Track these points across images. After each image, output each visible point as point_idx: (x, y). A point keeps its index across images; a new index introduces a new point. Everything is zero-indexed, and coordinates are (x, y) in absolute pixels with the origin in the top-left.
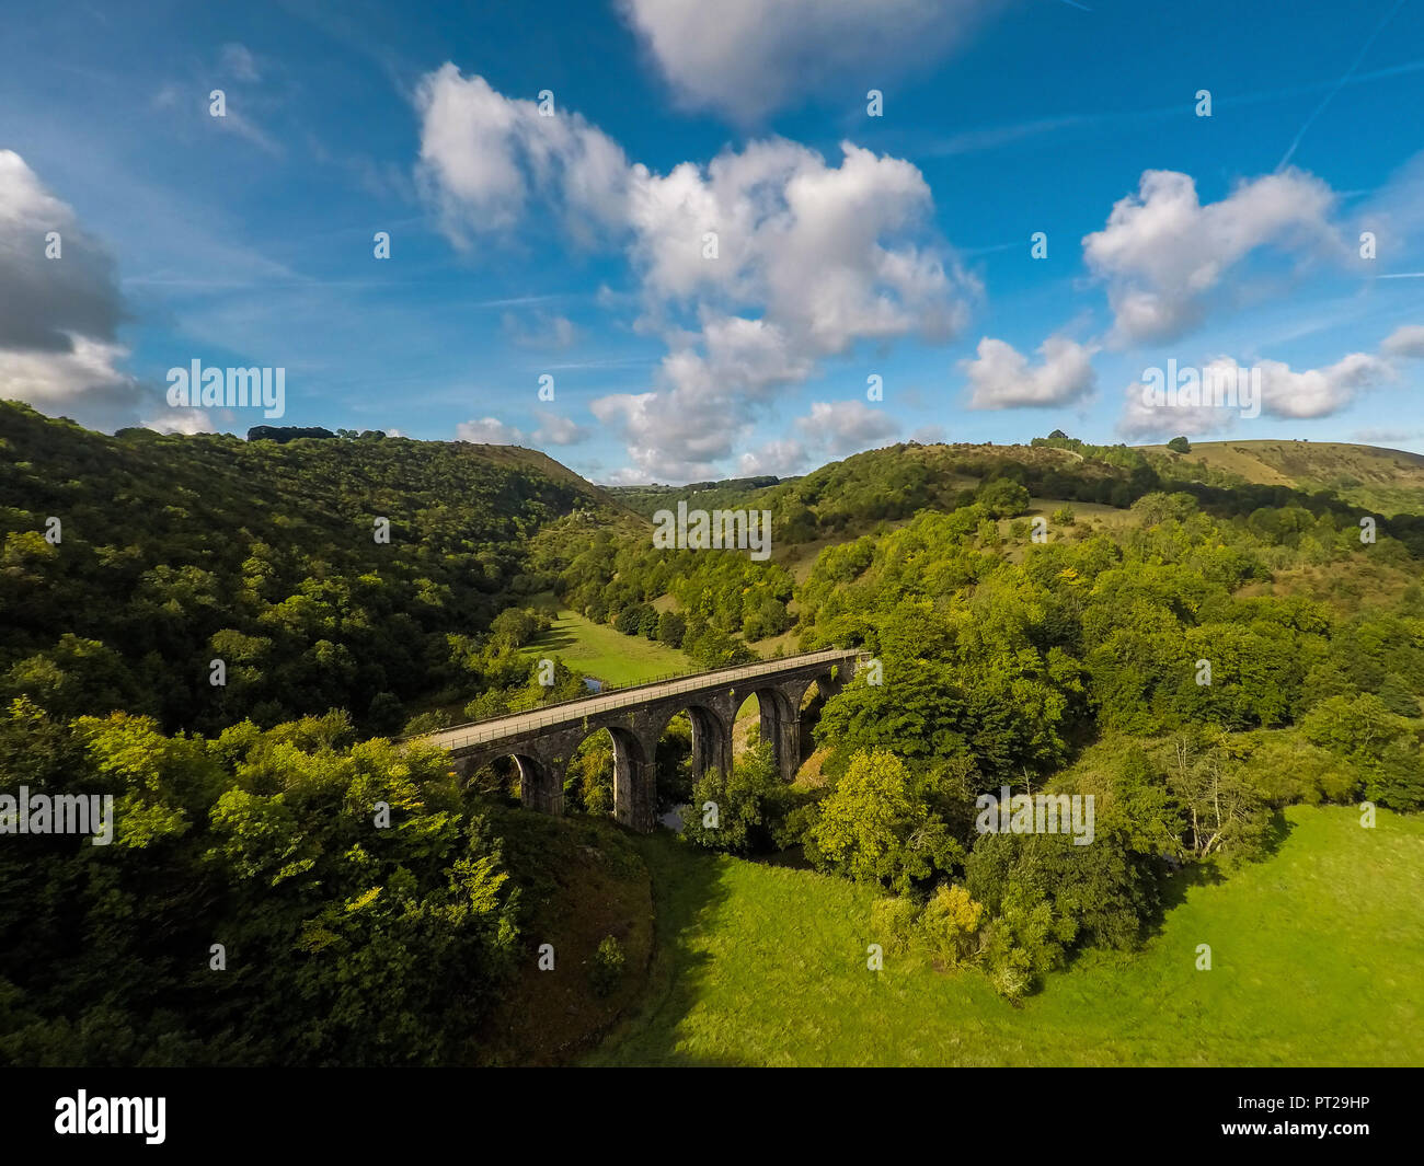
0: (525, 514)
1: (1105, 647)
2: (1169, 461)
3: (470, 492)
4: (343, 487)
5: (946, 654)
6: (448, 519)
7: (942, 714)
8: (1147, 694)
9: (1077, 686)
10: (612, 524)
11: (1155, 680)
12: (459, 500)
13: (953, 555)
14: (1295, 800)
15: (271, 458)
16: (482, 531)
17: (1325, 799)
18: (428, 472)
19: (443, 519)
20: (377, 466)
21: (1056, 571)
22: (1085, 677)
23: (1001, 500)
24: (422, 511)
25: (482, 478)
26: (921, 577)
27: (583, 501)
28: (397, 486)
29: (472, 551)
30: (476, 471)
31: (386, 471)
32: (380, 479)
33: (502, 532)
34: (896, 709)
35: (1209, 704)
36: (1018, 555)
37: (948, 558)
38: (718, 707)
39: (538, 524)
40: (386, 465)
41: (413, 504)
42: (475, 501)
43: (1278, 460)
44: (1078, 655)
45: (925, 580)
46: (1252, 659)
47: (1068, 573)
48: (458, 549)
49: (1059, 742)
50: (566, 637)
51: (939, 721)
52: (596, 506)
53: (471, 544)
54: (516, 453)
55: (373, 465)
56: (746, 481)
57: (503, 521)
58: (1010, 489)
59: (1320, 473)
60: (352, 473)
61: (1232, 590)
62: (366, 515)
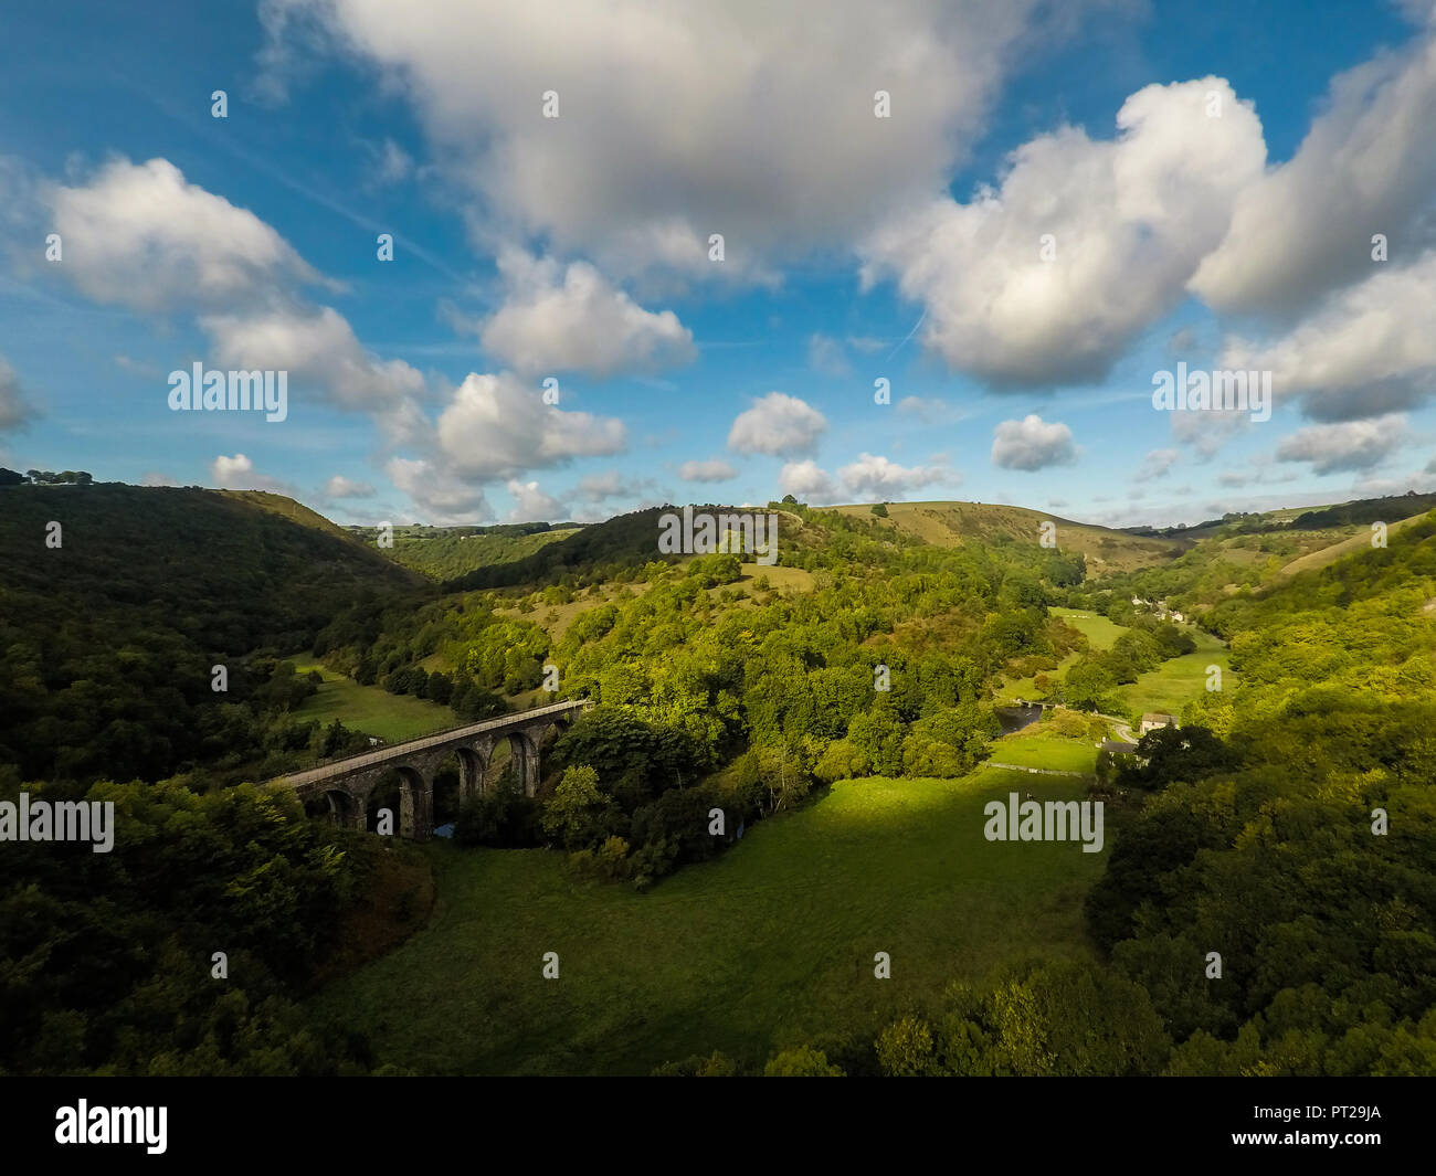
1: (757, 687)
2: (867, 525)
3: (204, 546)
5: (643, 700)
6: (179, 577)
7: (632, 741)
8: (780, 718)
9: (735, 716)
11: (786, 708)
12: (192, 555)
13: (672, 619)
14: (842, 777)
16: (223, 588)
17: (855, 775)
18: (151, 524)
19: (173, 578)
21: (739, 633)
22: (742, 710)
23: (719, 570)
24: (146, 569)
25: (220, 529)
26: (646, 638)
29: (213, 611)
30: (212, 520)
34: (603, 739)
35: (816, 722)
36: (720, 618)
37: (668, 622)
38: (479, 748)
41: (135, 560)
43: (957, 521)
44: (739, 694)
45: (650, 640)
46: (845, 690)
47: (745, 634)
48: (197, 610)
49: (715, 755)
51: (632, 745)
53: (211, 604)
54: (260, 499)
56: (516, 527)
58: (726, 561)
59: (987, 530)
61: (861, 640)
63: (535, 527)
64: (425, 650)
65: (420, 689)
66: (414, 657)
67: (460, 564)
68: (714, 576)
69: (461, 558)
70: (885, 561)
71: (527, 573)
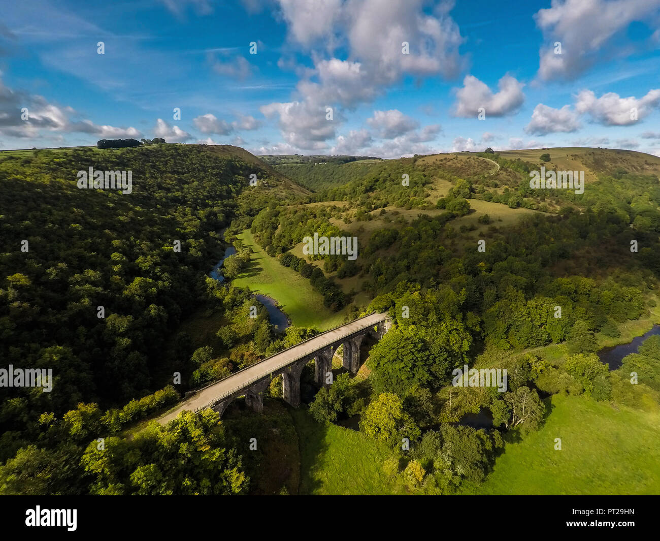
0: (235, 183)
1: (492, 309)
2: (539, 168)
3: (208, 173)
4: (147, 175)
6: (198, 189)
8: (507, 332)
9: (478, 329)
10: (277, 186)
11: (511, 325)
12: (203, 178)
14: (558, 392)
15: (112, 162)
16: (215, 194)
18: (187, 163)
19: (196, 190)
20: (162, 162)
22: (482, 323)
23: (457, 207)
24: (186, 186)
25: (213, 165)
27: (262, 174)
28: (173, 172)
29: (211, 206)
30: (210, 161)
31: (167, 164)
32: (164, 169)
33: (225, 194)
37: (430, 248)
38: (326, 354)
39: (241, 188)
40: (167, 160)
41: (181, 182)
42: (211, 179)
43: (591, 160)
44: (480, 313)
45: (419, 260)
47: (482, 264)
48: (205, 206)
50: (258, 267)
52: (269, 177)
53: (210, 203)
54: (229, 149)
55: (161, 161)
57: (225, 187)
58: (462, 203)
59: (610, 166)
60: (151, 166)
62: (160, 191)
63: (349, 159)
64: (299, 240)
65: (296, 267)
66: (293, 242)
67: (314, 177)
68: (454, 212)
69: (315, 174)
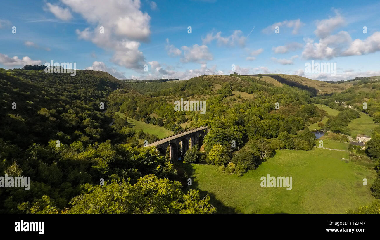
0: (105, 90)
1: (248, 124)
2: (258, 81)
3: (90, 84)
4: (57, 84)
5: (223, 127)
6: (86, 92)
7: (225, 138)
8: (255, 133)
9: (244, 132)
10: (128, 92)
11: (257, 130)
12: (88, 87)
13: (220, 106)
14: (277, 149)
15: (37, 76)
16: (95, 95)
17: (281, 148)
18: (78, 79)
19: (85, 92)
20: (65, 78)
21: (239, 110)
22: (245, 130)
23: (227, 92)
24: (79, 90)
25: (93, 80)
26: (214, 110)
27: (119, 86)
28: (71, 83)
29: (94, 101)
30: (91, 78)
31: (67, 79)
32: (66, 81)
33: (100, 95)
34: (217, 137)
35: (265, 134)
36: (232, 105)
37: (219, 106)
38: (187, 138)
39: (109, 93)
40: (67, 77)
41: (76, 88)
42: (92, 87)
43: (279, 79)
44: (244, 126)
45: (215, 111)
46: (271, 126)
47: (241, 110)
48: (91, 101)
49: (242, 142)
50: (132, 124)
51: (225, 139)
52: (123, 88)
53: (93, 99)
54: (101, 73)
55: (63, 77)
56: (160, 80)
57: (100, 92)
58: (229, 90)
60: (59, 79)
61: (269, 112)
62: (65, 92)
63: (165, 80)
64: (151, 112)
65: (154, 122)
66: (148, 114)
68: (226, 94)
69: (146, 88)
70: (265, 90)
71: (171, 93)
